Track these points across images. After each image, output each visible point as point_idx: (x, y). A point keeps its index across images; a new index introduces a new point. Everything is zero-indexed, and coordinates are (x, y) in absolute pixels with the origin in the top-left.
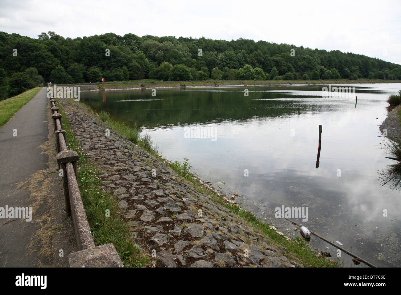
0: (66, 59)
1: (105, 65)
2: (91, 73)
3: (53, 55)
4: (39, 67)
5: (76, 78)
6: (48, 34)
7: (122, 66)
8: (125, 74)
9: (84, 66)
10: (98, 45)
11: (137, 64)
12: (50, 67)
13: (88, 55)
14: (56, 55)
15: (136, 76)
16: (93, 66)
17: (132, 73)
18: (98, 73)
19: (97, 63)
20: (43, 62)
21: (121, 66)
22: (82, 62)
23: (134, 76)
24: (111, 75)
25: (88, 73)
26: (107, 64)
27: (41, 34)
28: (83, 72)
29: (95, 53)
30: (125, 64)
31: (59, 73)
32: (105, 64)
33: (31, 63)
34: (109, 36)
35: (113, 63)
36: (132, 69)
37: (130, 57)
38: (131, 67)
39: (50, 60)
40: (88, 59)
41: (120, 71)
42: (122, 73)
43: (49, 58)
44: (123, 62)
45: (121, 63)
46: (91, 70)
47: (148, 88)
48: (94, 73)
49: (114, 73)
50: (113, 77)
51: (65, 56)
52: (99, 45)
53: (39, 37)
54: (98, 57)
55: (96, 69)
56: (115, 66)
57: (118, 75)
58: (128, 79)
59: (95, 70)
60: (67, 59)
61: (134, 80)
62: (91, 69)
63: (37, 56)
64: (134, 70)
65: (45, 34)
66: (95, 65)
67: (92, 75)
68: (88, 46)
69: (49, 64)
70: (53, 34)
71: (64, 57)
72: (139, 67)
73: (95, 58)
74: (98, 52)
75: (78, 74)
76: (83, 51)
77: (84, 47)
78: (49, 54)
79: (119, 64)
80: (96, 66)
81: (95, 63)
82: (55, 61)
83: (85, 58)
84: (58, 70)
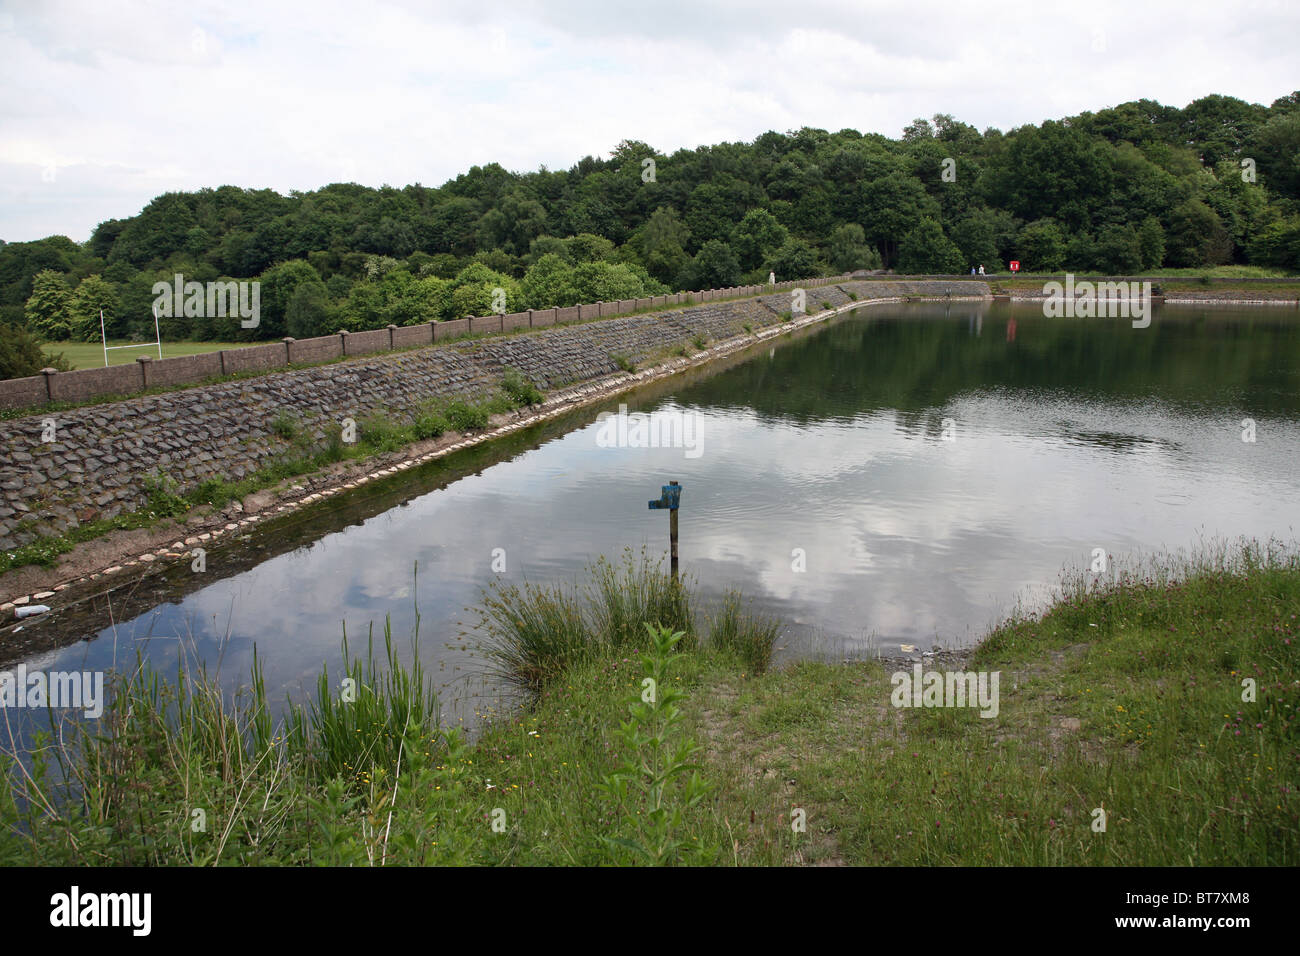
0: (963, 198)
1: (1085, 213)
2: (1027, 242)
3: (922, 187)
4: (880, 222)
5: (974, 255)
6: (932, 124)
7: (1144, 217)
8: (1147, 245)
9: (1013, 217)
10: (1066, 148)
11: (1205, 209)
12: (907, 221)
13: (1030, 182)
14: (931, 186)
15: (1192, 255)
16: (1039, 218)
17: (1179, 241)
18: (1049, 241)
19: (1056, 208)
20: (890, 206)
21: (1139, 218)
22: (1007, 207)
23: (1186, 255)
24: (1093, 248)
25: (1019, 240)
26: (1092, 209)
27: (912, 125)
28: (1005, 238)
29: (1055, 175)
30: (1159, 211)
31: (924, 240)
32: (1085, 210)
33: (860, 210)
34: (1130, 113)
35: (1115, 208)
36: (1181, 227)
37: (1185, 185)
38: (1179, 219)
39: (910, 202)
40: (1028, 195)
41: (1129, 237)
42: (1135, 243)
43: (909, 194)
44: (1150, 204)
45: (1145, 208)
46: (1028, 230)
47: (1174, 301)
48: (1037, 242)
49: (1104, 242)
50: (1099, 254)
51: (961, 188)
52: (1071, 149)
53: (904, 134)
54: (1062, 187)
55: (1044, 228)
56: (1119, 218)
57: (1117, 250)
58: (1160, 264)
59: (1040, 231)
60: (968, 197)
61: (1182, 267)
62: (1031, 227)
63: (877, 190)
64: (1190, 232)
65: (925, 123)
66: (1049, 215)
67: (1030, 248)
68: (1036, 152)
69: (906, 213)
70: (948, 121)
71: (959, 191)
72: (1210, 221)
73: (1052, 190)
74: (1063, 171)
75: (983, 245)
76: (1016, 171)
77: (1023, 156)
78: (915, 183)
79: (1136, 211)
80: (1050, 220)
81: (1051, 206)
82: (928, 203)
83: (1021, 194)
84: (923, 231)
